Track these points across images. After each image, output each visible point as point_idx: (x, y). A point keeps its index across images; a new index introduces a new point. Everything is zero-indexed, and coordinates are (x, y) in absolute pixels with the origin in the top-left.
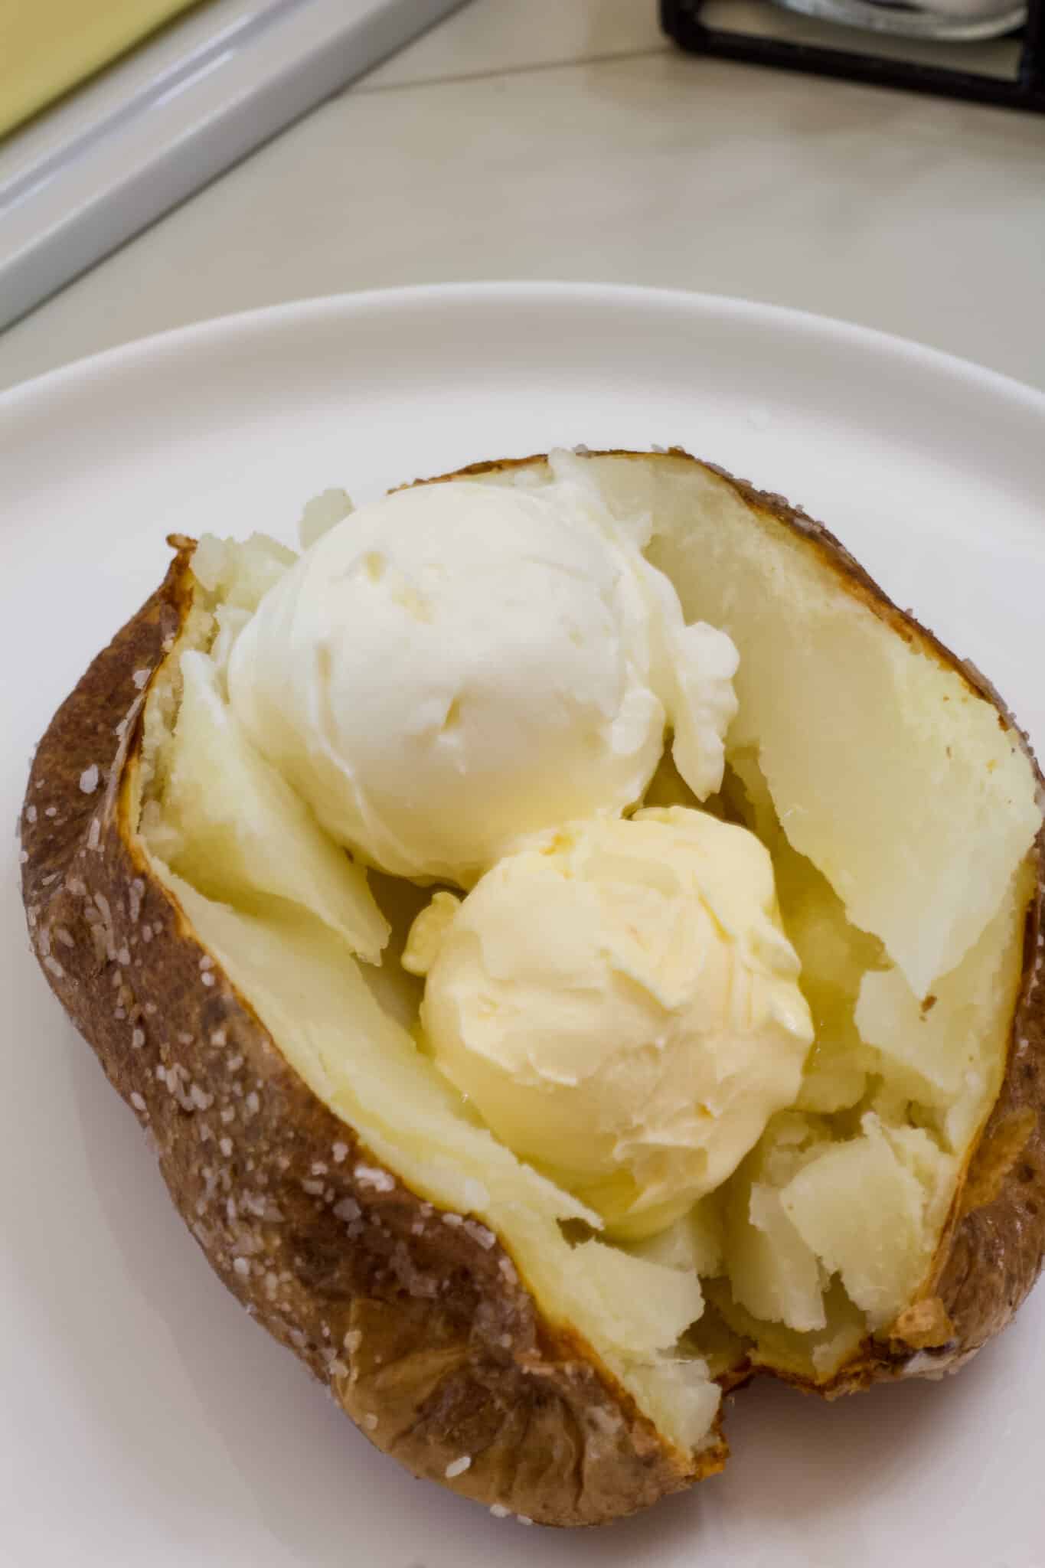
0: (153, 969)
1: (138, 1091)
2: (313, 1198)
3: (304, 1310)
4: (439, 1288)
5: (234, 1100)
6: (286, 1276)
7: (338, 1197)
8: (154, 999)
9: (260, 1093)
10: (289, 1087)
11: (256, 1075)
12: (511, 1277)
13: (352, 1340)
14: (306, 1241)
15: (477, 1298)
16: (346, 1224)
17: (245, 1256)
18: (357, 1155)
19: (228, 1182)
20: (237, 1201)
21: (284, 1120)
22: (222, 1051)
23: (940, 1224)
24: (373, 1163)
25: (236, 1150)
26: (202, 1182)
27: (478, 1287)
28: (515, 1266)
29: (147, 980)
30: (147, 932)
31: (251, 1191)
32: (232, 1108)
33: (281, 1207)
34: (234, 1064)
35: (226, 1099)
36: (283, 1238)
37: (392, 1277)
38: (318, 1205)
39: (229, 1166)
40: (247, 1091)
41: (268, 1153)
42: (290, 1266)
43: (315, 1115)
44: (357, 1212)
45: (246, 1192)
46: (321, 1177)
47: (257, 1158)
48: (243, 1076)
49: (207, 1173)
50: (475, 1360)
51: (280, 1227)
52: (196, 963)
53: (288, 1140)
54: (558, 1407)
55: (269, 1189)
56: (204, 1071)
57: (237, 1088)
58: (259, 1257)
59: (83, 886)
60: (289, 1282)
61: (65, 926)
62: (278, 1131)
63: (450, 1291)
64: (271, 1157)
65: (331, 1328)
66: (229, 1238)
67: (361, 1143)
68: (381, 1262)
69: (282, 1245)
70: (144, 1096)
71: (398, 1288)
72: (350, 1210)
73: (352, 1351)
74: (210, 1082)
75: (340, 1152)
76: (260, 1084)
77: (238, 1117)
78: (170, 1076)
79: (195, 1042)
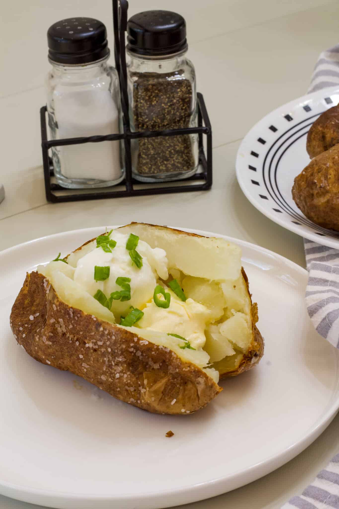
0: (79, 325)
1: (80, 354)
2: (132, 352)
3: (134, 380)
4: (160, 366)
5: (108, 339)
6: (128, 373)
7: (136, 351)
8: (82, 331)
9: (114, 335)
10: (120, 331)
11: (112, 333)
12: (175, 356)
13: (145, 382)
14: (132, 363)
15: (168, 366)
16: (139, 357)
17: (118, 373)
18: (139, 339)
19: (111, 358)
20: (114, 362)
21: (122, 338)
22: (103, 331)
23: (251, 327)
24: (143, 340)
25: (112, 350)
26: (104, 362)
27: (167, 363)
28: (175, 354)
29: (79, 328)
30: (76, 318)
31: (117, 357)
32: (108, 341)
33: (125, 358)
34: (106, 332)
35: (107, 340)
36: (126, 364)
37: (150, 366)
38: (133, 354)
39: (111, 354)
40: (111, 337)
41: (119, 347)
42: (129, 371)
43: (128, 334)
44: (140, 353)
45: (116, 357)
46: (132, 347)
47: (117, 349)
48: (109, 334)
49: (105, 359)
50: (171, 378)
51: (125, 362)
52: (91, 318)
53: (123, 342)
54: (190, 382)
55: (122, 354)
56: (99, 337)
57: (109, 337)
58: (121, 372)
59: (54, 320)
60: (129, 374)
61: (50, 332)
62: (121, 341)
63: (162, 365)
64: (121, 347)
65: (140, 381)
66: (113, 371)
67: (139, 336)
68: (147, 363)
69: (127, 366)
70: (82, 354)
71: (151, 368)
72: (139, 354)
73: (146, 384)
74: (101, 339)
75: (136, 339)
76: (114, 334)
77: (110, 342)
78: (89, 345)
79: (95, 333)
